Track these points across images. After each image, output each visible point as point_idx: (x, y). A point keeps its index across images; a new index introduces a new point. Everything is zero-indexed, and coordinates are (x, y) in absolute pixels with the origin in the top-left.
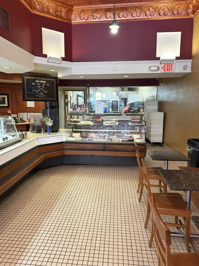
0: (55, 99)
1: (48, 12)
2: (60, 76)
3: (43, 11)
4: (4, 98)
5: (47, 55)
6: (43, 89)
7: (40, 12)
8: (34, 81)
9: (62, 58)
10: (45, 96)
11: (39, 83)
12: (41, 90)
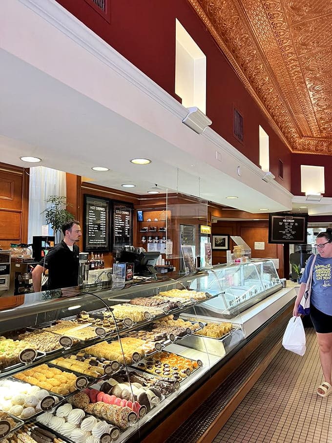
0: (303, 241)
1: (309, 150)
2: (311, 213)
3: (304, 149)
4: (224, 239)
5: (305, 193)
6: (291, 229)
7: (301, 150)
8: (281, 220)
9: (322, 194)
10: (292, 237)
11: (287, 222)
12: (288, 230)
